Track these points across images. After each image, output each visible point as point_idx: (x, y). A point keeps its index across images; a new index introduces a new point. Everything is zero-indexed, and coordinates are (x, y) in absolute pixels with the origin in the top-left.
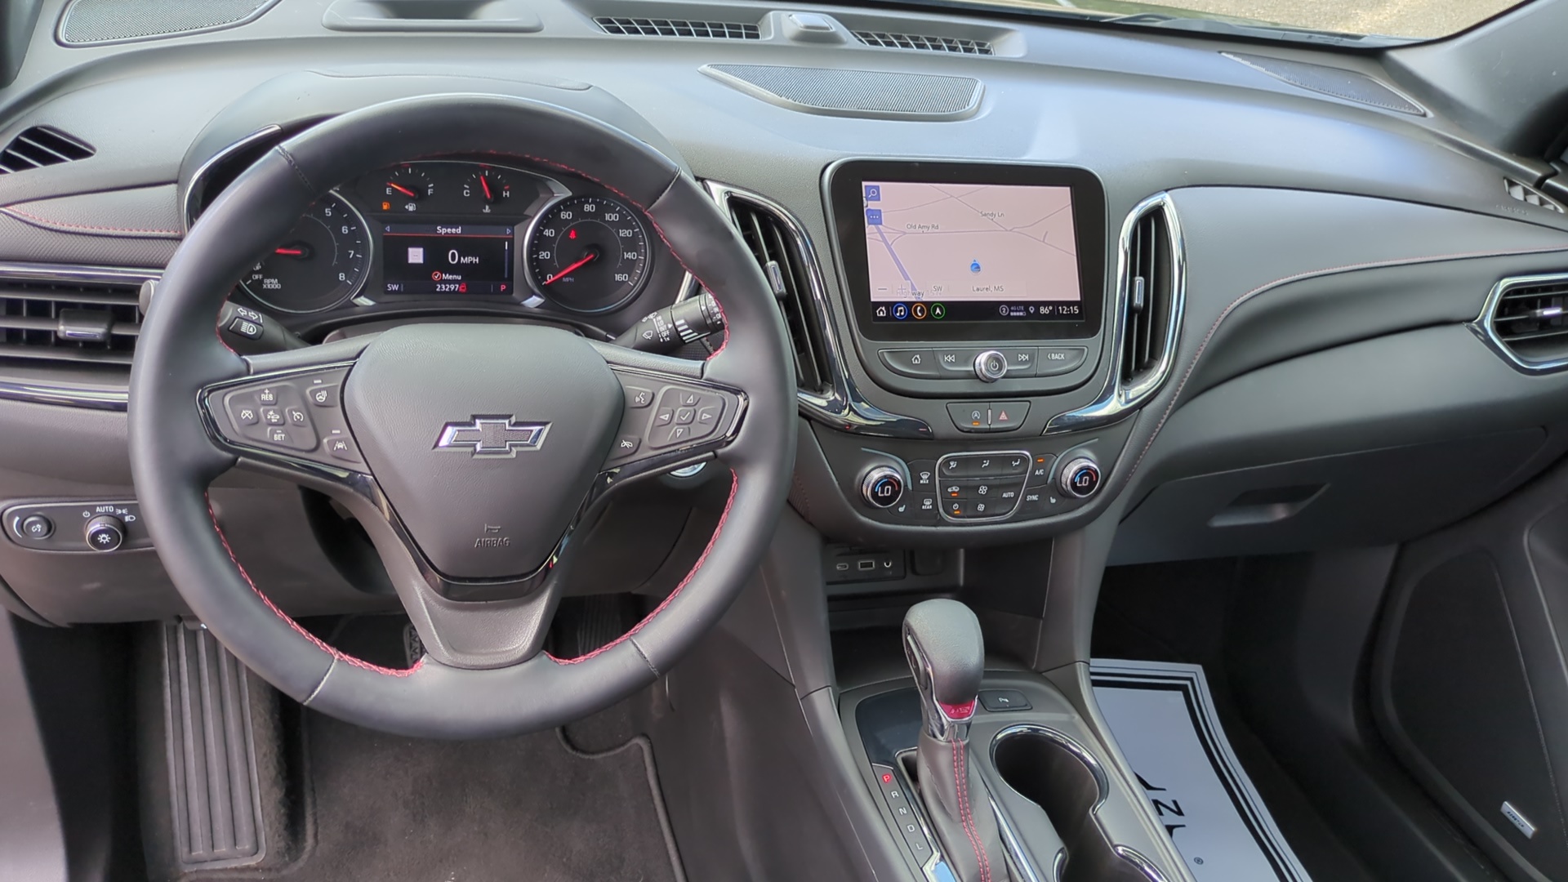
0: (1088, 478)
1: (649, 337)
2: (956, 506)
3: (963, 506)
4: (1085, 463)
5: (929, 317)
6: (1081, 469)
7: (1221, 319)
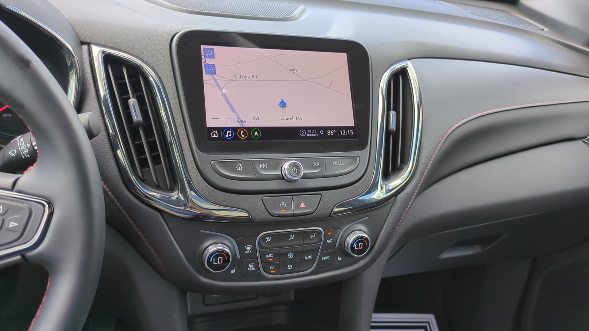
0: (362, 244)
1: (13, 155)
2: (272, 267)
3: (277, 267)
4: (359, 234)
5: (250, 138)
6: (358, 238)
7: (445, 138)
